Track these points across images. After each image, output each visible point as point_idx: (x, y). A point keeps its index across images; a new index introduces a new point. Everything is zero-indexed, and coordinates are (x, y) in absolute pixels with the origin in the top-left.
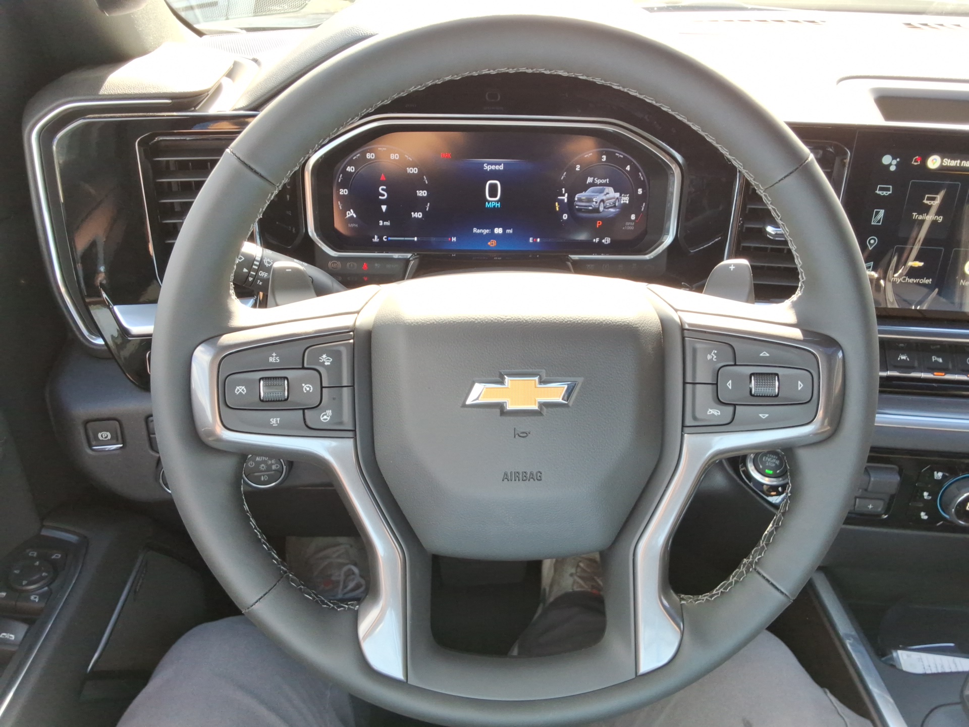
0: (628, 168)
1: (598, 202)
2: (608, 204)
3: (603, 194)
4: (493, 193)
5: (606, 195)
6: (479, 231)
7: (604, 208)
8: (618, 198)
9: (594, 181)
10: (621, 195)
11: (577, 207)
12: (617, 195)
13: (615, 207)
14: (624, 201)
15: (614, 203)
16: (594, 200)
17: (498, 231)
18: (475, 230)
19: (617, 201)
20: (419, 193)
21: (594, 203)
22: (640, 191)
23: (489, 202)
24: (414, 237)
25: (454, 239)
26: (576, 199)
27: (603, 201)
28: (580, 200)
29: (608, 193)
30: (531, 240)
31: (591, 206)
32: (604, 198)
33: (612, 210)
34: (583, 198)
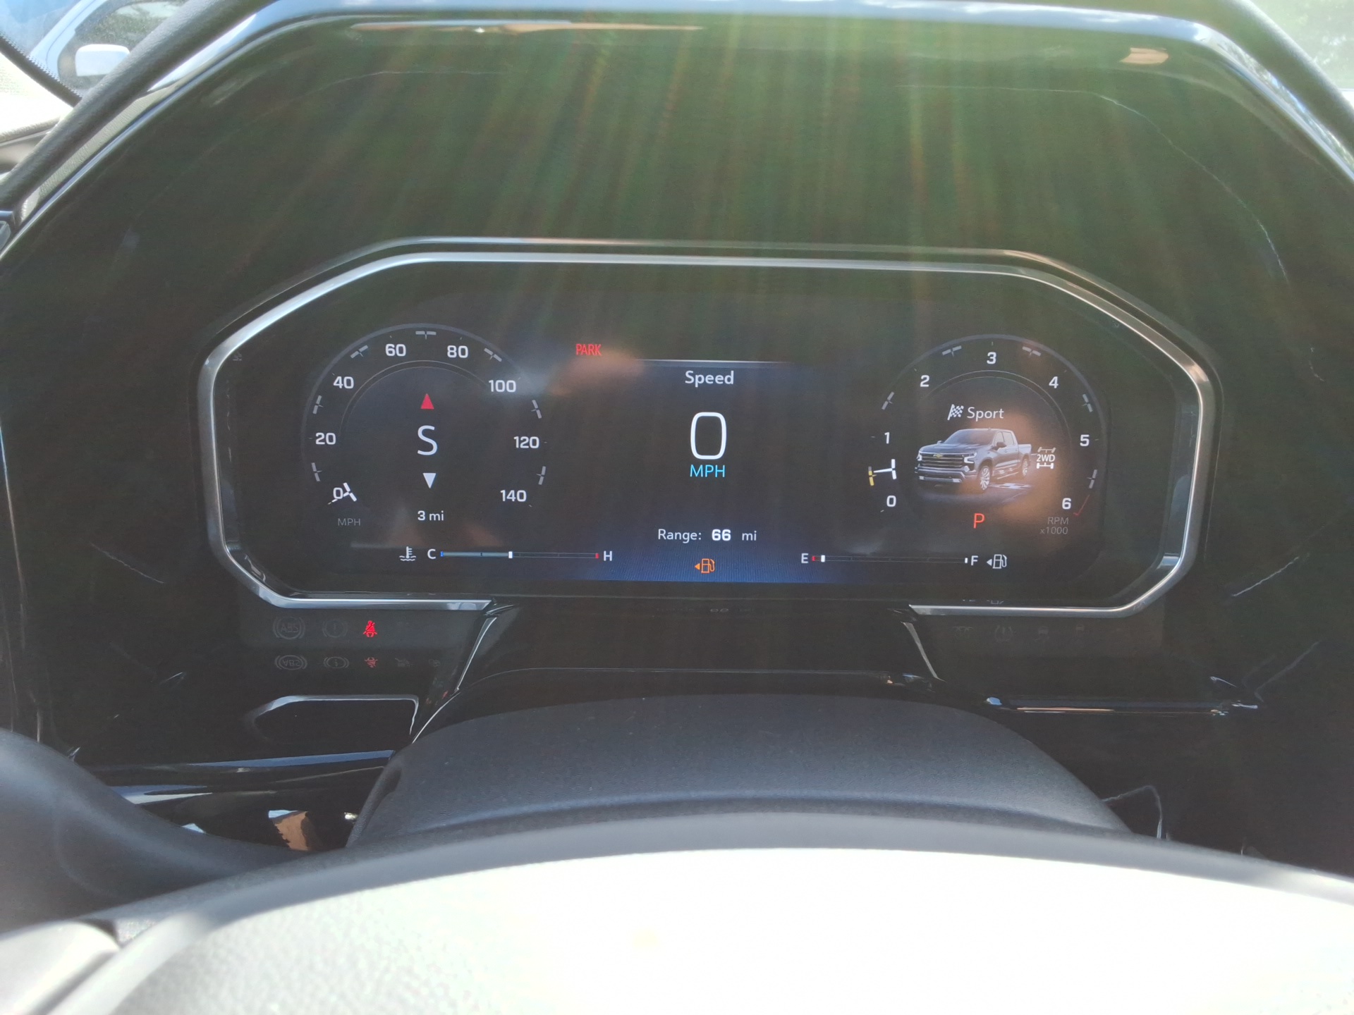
0: (1054, 382)
1: (977, 464)
2: (1002, 472)
3: (989, 447)
4: (708, 443)
5: (995, 448)
6: (671, 536)
7: (992, 480)
8: (1026, 456)
9: (965, 412)
10: (1034, 450)
11: (922, 478)
12: (1026, 449)
13: (1017, 478)
14: (1042, 463)
15: (1018, 469)
16: (966, 461)
17: (721, 535)
18: (661, 533)
19: (1026, 463)
20: (520, 442)
21: (967, 469)
22: (1085, 440)
23: (698, 463)
24: (507, 552)
25: (608, 556)
26: (920, 458)
27: (988, 463)
28: (929, 460)
29: (1001, 445)
30: (804, 558)
31: (958, 476)
32: (992, 455)
33: (1012, 486)
34: (939, 455)
